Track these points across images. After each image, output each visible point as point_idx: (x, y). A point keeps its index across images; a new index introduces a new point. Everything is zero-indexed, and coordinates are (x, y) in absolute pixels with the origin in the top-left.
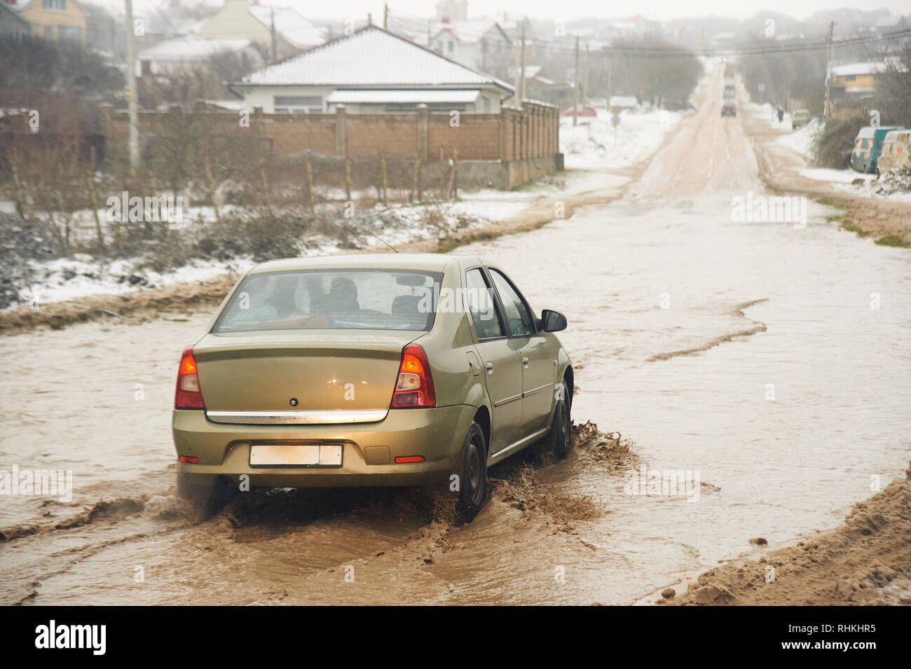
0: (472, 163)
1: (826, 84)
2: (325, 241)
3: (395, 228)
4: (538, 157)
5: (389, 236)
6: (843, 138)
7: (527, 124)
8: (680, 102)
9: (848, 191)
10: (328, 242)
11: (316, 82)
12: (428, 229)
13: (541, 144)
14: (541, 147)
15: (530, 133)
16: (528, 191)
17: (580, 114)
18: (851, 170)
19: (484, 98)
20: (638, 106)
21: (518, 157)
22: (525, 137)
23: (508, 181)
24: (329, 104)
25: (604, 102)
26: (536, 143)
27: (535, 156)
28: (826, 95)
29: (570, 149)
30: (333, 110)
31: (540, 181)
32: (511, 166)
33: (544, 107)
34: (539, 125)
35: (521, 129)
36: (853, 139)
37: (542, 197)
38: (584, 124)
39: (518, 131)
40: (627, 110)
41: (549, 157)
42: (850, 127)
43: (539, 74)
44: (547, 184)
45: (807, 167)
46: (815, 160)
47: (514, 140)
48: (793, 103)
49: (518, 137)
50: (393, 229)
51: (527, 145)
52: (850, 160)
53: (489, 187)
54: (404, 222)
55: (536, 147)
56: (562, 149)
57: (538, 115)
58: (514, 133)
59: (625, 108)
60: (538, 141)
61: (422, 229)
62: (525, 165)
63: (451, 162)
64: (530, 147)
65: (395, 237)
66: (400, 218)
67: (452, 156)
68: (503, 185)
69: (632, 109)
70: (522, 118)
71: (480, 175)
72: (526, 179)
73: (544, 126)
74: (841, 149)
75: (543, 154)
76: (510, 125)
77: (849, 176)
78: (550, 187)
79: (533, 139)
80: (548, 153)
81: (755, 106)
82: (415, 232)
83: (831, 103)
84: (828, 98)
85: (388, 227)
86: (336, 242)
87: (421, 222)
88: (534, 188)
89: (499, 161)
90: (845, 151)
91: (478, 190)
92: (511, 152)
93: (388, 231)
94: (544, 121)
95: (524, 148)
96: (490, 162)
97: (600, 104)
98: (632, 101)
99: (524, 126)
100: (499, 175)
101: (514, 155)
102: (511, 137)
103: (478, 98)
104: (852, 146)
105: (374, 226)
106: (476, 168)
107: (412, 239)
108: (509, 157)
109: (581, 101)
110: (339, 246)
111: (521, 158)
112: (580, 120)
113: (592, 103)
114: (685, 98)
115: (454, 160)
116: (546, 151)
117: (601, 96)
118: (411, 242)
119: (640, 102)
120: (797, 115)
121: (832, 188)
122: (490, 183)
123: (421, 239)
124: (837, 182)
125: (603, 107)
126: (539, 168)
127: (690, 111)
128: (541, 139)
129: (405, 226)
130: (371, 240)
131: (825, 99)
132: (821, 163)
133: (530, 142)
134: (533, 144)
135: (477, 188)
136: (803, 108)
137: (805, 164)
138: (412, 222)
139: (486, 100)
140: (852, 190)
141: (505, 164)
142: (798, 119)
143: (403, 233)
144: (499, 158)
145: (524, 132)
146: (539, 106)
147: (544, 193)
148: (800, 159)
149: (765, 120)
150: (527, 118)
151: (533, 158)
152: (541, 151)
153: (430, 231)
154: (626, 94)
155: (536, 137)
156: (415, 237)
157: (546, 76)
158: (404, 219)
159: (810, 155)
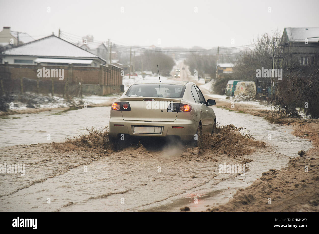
0: (89, 85)
1: (217, 68)
2: (21, 104)
3: (53, 103)
4: (114, 85)
5: (50, 105)
6: (222, 84)
7: (110, 72)
8: (167, 74)
9: (225, 101)
10: (23, 105)
11: (31, 54)
12: (67, 104)
13: (116, 80)
14: (115, 82)
15: (111, 76)
16: (110, 96)
17: (132, 75)
18: (225, 95)
19: (94, 63)
20: (152, 74)
21: (106, 84)
22: (109, 77)
23: (102, 93)
24: (35, 62)
25: (141, 73)
26: (113, 80)
27: (113, 85)
28: (217, 72)
29: (127, 85)
30: (36, 64)
31: (114, 93)
32: (103, 87)
33: (117, 68)
34: (115, 74)
35: (108, 74)
36: (226, 84)
37: (115, 99)
38: (133, 78)
39: (106, 75)
40: (149, 75)
41: (118, 86)
42: (225, 80)
43: (118, 62)
44: (117, 95)
45: (210, 94)
46: (213, 92)
47: (105, 78)
48: (205, 75)
49: (106, 77)
50: (52, 103)
51: (110, 80)
52: (225, 92)
53: (95, 94)
54: (57, 101)
55: (113, 82)
56: (123, 84)
57: (114, 70)
58: (105, 75)
59: (148, 75)
60: (114, 79)
61: (64, 103)
62: (109, 88)
63: (80, 84)
64: (111, 81)
65: (52, 106)
66: (56, 99)
67: (80, 81)
68: (100, 94)
69: (150, 75)
70: (108, 70)
71: (92, 90)
72: (109, 92)
73: (117, 74)
74: (222, 88)
75: (116, 85)
76: (103, 72)
77: (224, 97)
78: (118, 95)
79: (112, 79)
80: (118, 85)
81: (192, 76)
82: (61, 104)
83: (218, 75)
84: (217, 73)
85: (50, 102)
86: (26, 105)
87: (64, 101)
88: (112, 96)
89: (99, 85)
90: (223, 89)
91: (91, 95)
92: (104, 82)
93: (50, 104)
94: (117, 73)
95: (109, 81)
96: (96, 85)
97: (139, 73)
98: (150, 73)
99: (109, 73)
100: (99, 90)
101: (105, 83)
102: (104, 76)
103: (92, 63)
104: (226, 87)
105: (44, 102)
106: (90, 88)
107: (59, 107)
108: (103, 84)
109: (132, 71)
110: (27, 107)
111: (108, 85)
112: (131, 77)
113: (136, 73)
114: (169, 72)
115: (81, 83)
116: (117, 84)
117: (140, 71)
118: (59, 108)
119: (153, 73)
120: (207, 78)
121: (219, 100)
122: (95, 93)
123: (63, 107)
124: (220, 99)
125: (140, 74)
126: (114, 89)
127: (170, 77)
128: (116, 79)
129: (57, 103)
130: (42, 106)
131: (216, 73)
132: (215, 93)
133: (111, 80)
134: (112, 81)
135: (90, 94)
136: (209, 76)
137: (209, 93)
138: (60, 101)
139: (96, 64)
140: (226, 101)
141: (101, 86)
142: (207, 80)
143: (56, 105)
144: (98, 84)
145: (109, 76)
146: (115, 67)
147: (116, 97)
148: (208, 92)
149: (196, 81)
150: (110, 71)
151: (112, 85)
152: (115, 84)
153: (68, 105)
154: (149, 70)
155: (113, 78)
156: (61, 106)
157: (121, 63)
158: (57, 100)
159: (211, 91)
